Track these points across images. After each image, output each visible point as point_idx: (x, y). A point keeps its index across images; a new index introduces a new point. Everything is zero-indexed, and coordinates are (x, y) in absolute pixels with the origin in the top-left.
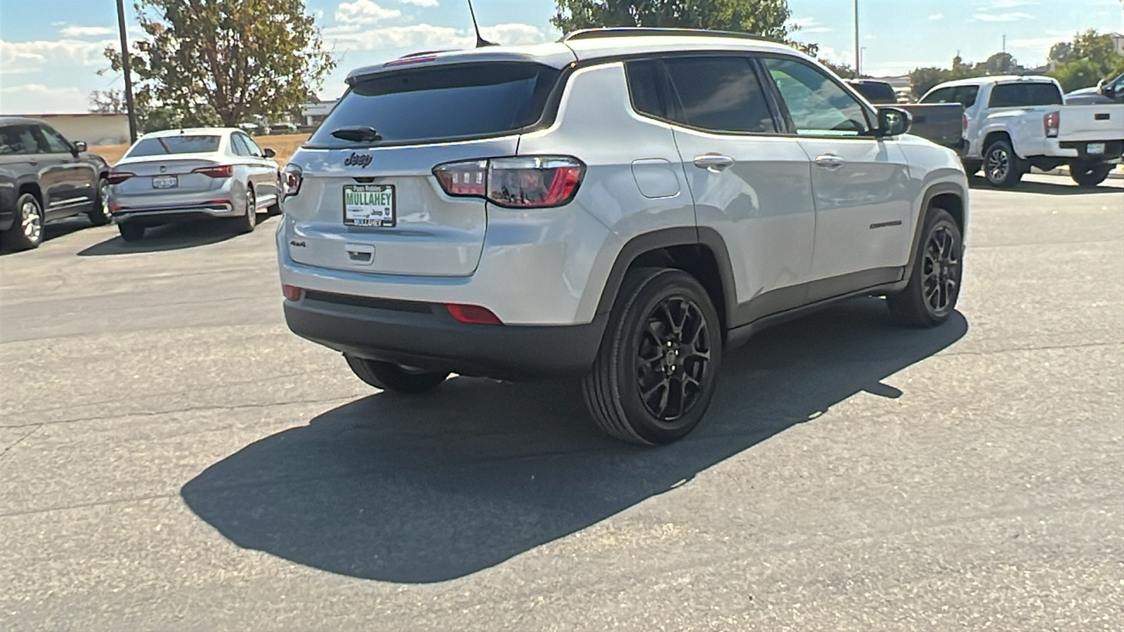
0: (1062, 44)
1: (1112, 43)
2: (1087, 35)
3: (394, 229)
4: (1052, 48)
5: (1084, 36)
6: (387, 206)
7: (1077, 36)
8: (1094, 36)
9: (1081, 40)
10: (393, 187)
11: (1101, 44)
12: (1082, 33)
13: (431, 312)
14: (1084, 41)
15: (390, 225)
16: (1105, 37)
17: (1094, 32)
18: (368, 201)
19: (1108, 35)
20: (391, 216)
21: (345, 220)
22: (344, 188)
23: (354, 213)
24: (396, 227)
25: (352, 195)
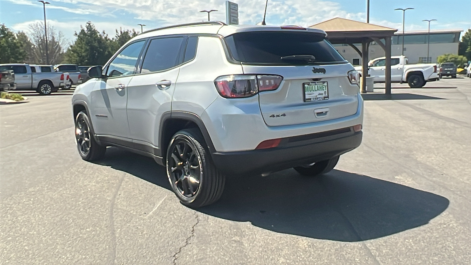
6: (325, 90)
10: (327, 82)
20: (327, 95)
21: (305, 100)
22: (304, 84)
23: (310, 96)
24: (329, 99)
25: (308, 87)
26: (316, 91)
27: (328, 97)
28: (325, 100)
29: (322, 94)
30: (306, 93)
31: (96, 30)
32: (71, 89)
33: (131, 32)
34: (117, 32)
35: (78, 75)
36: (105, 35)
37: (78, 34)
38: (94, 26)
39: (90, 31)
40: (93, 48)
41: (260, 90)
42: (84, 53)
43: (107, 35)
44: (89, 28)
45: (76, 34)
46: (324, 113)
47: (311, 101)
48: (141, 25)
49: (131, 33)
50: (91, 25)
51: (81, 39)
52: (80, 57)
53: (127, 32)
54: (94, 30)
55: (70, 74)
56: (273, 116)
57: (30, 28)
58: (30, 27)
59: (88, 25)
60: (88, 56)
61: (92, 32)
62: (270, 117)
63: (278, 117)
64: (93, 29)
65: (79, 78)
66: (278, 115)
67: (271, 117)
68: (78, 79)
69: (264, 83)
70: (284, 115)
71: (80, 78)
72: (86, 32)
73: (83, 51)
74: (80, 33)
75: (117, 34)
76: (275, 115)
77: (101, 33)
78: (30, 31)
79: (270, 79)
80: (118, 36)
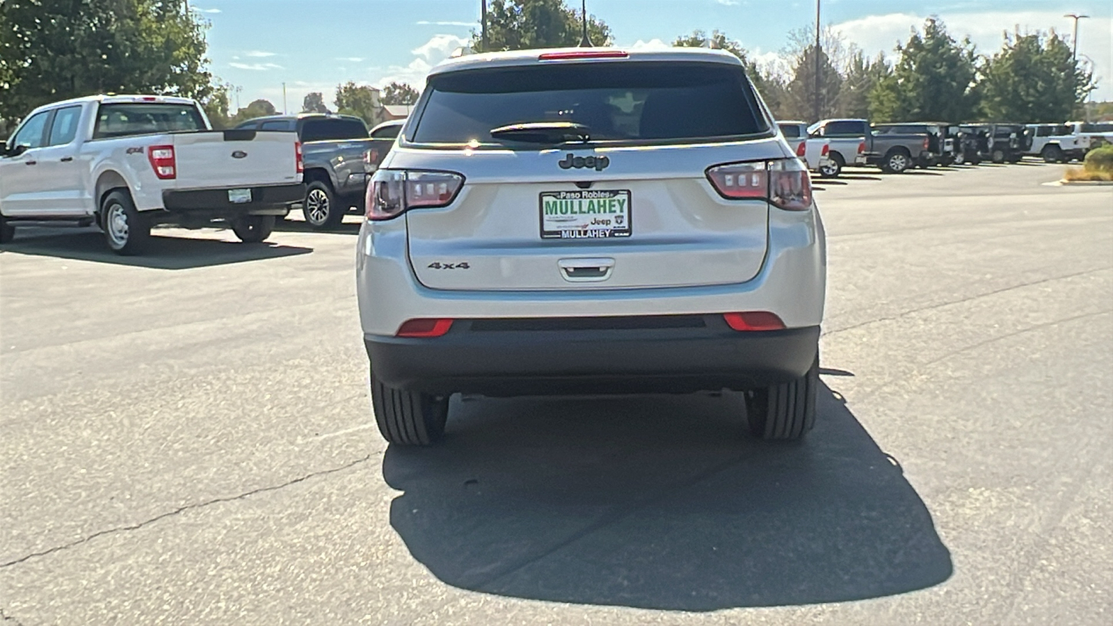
0: (314, 94)
1: (369, 95)
2: (348, 86)
3: (630, 238)
4: (306, 98)
5: (346, 88)
6: (618, 213)
7: (339, 88)
8: (354, 87)
9: (343, 91)
10: (629, 193)
11: (361, 96)
12: (343, 85)
13: (703, 325)
14: (345, 91)
15: (627, 234)
16: (363, 89)
17: (353, 84)
18: (585, 208)
19: (365, 87)
20: (625, 224)
21: (543, 232)
22: (541, 196)
23: (559, 224)
24: (632, 236)
25: (555, 203)
26: (581, 212)
27: (630, 231)
28: (619, 238)
29: (607, 222)
30: (546, 217)
31: (947, 35)
32: (840, 175)
33: (1045, 35)
34: (1006, 38)
35: (857, 146)
36: (970, 47)
37: (904, 48)
38: (945, 27)
39: (933, 38)
40: (936, 80)
41: (410, 204)
42: (911, 91)
43: (975, 47)
44: (933, 31)
45: (900, 48)
46: (601, 270)
47: (561, 238)
48: (1074, 16)
49: (1045, 39)
50: (937, 24)
51: (910, 57)
52: (904, 101)
53: (1036, 37)
54: (944, 34)
55: (832, 142)
56: (438, 266)
57: (790, 39)
58: (790, 35)
59: (929, 24)
60: (921, 100)
61: (939, 40)
62: (430, 267)
63: (448, 269)
64: (940, 33)
65: (860, 152)
66: (449, 263)
67: (431, 269)
68: (857, 154)
69: (423, 189)
70: (466, 266)
71: (863, 152)
72: (924, 41)
73: (910, 86)
74: (909, 46)
75: (1006, 44)
76: (441, 265)
77: (960, 43)
78: (790, 45)
79: (437, 181)
80: (1011, 48)
